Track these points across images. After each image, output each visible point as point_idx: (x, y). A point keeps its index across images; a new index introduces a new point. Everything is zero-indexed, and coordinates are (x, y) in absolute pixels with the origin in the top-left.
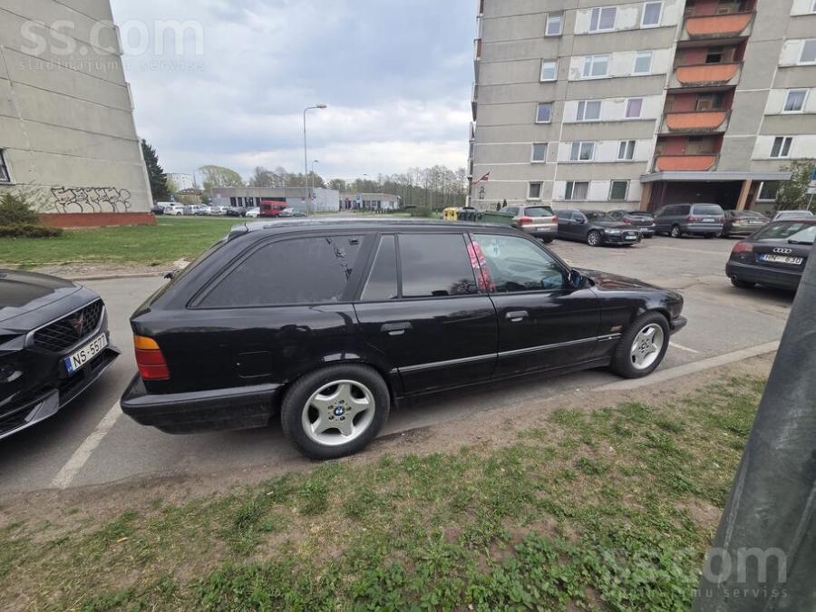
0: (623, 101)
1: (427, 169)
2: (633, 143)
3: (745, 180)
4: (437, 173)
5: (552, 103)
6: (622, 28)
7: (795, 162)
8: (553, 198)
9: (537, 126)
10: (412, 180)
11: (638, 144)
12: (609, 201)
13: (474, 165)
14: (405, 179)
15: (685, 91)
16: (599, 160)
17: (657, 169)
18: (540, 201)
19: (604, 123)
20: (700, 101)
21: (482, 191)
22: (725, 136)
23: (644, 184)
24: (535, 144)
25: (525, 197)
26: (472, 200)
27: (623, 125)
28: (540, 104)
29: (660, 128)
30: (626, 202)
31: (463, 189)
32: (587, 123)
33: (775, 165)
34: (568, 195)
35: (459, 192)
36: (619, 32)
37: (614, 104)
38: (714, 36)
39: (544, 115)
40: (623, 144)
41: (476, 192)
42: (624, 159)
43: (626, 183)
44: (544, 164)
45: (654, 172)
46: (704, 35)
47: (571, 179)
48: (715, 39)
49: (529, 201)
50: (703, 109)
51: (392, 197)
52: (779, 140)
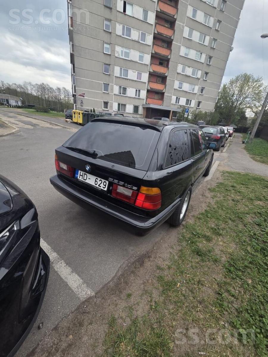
0: (135, 72)
1: (37, 84)
2: (139, 91)
3: (171, 111)
4: (44, 88)
5: (109, 65)
6: (134, 39)
7: (181, 106)
8: (113, 110)
9: (104, 75)
10: (27, 89)
11: (141, 91)
12: (133, 114)
13: (76, 88)
14: (22, 88)
15: (155, 74)
16: (129, 96)
17: (147, 103)
18: (108, 111)
19: (130, 80)
20: (158, 79)
21: (82, 103)
22: (165, 94)
23: (144, 108)
24: (104, 83)
25: (102, 108)
26: (77, 106)
27: (136, 82)
28: (105, 64)
29: (147, 87)
30: (138, 114)
31: (61, 99)
32: (124, 78)
33: (176, 106)
34: (119, 109)
35: (59, 100)
36: (132, 40)
37: (132, 72)
38: (161, 55)
39: (107, 70)
40: (136, 90)
41: (79, 102)
42: (137, 97)
43: (138, 107)
44: (108, 93)
45: (146, 104)
46: (159, 53)
47: (120, 102)
48: (162, 56)
49: (104, 110)
50: (159, 82)
51: (16, 98)
52: (177, 98)
